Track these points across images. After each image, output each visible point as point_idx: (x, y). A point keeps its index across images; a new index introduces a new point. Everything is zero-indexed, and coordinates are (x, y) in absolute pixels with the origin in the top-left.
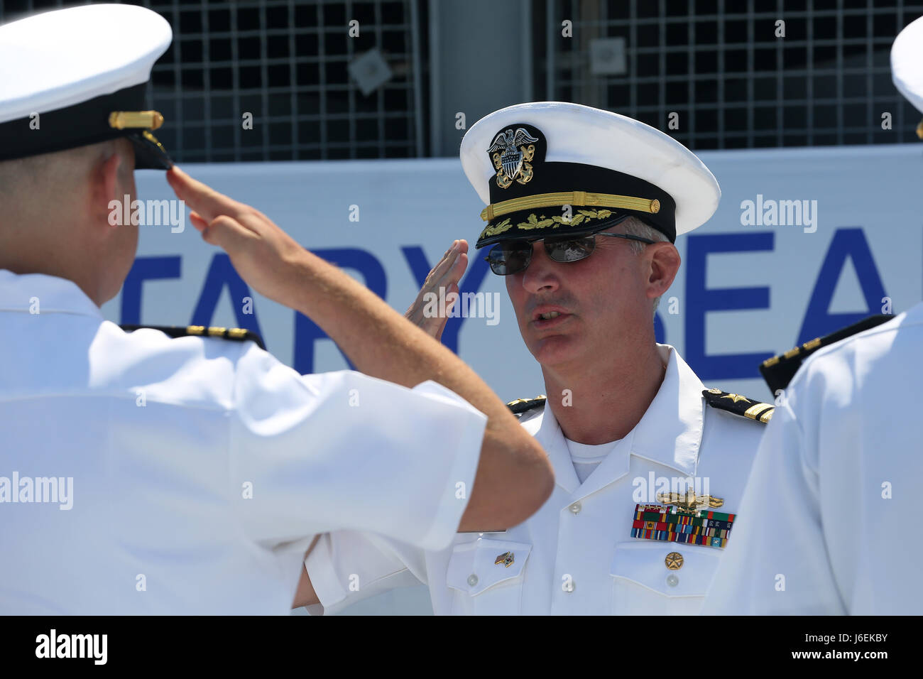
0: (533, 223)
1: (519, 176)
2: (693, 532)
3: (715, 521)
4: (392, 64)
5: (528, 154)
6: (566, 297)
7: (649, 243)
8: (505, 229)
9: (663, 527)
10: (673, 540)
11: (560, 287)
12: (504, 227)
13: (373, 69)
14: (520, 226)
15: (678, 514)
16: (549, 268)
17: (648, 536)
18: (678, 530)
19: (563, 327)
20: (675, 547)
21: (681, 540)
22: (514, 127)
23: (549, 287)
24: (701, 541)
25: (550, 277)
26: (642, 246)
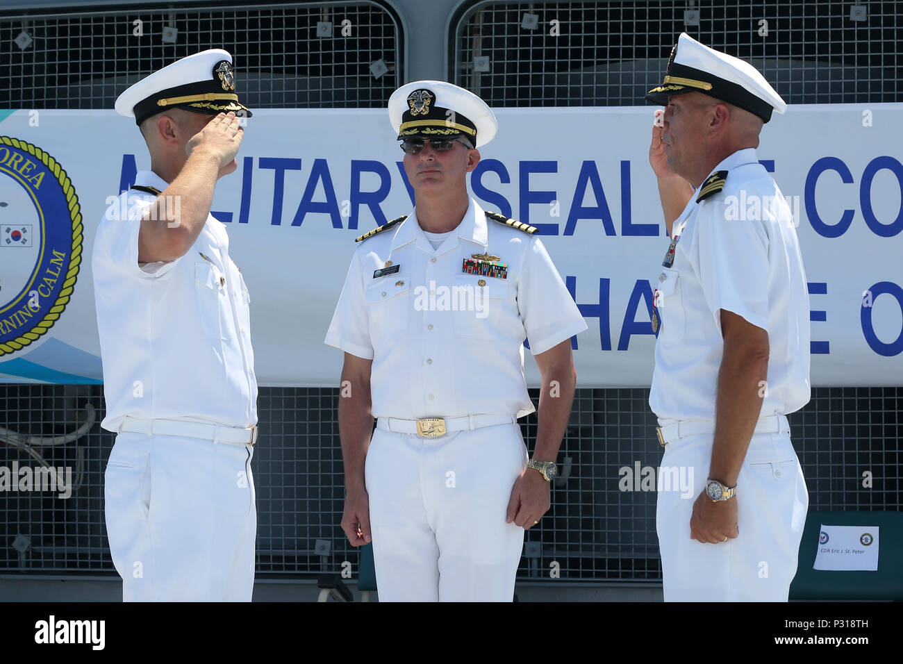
0: (428, 131)
1: (422, 111)
2: (489, 270)
3: (498, 267)
4: (388, 65)
5: (427, 102)
6: (437, 164)
7: (469, 148)
8: (416, 132)
9: (476, 268)
10: (481, 274)
11: (435, 161)
12: (414, 132)
13: (380, 68)
14: (423, 132)
15: (482, 263)
16: (432, 152)
17: (470, 272)
18: (482, 271)
19: (436, 176)
20: (482, 277)
21: (484, 274)
22: (422, 90)
23: (431, 160)
24: (493, 275)
25: (432, 156)
26: (466, 148)
